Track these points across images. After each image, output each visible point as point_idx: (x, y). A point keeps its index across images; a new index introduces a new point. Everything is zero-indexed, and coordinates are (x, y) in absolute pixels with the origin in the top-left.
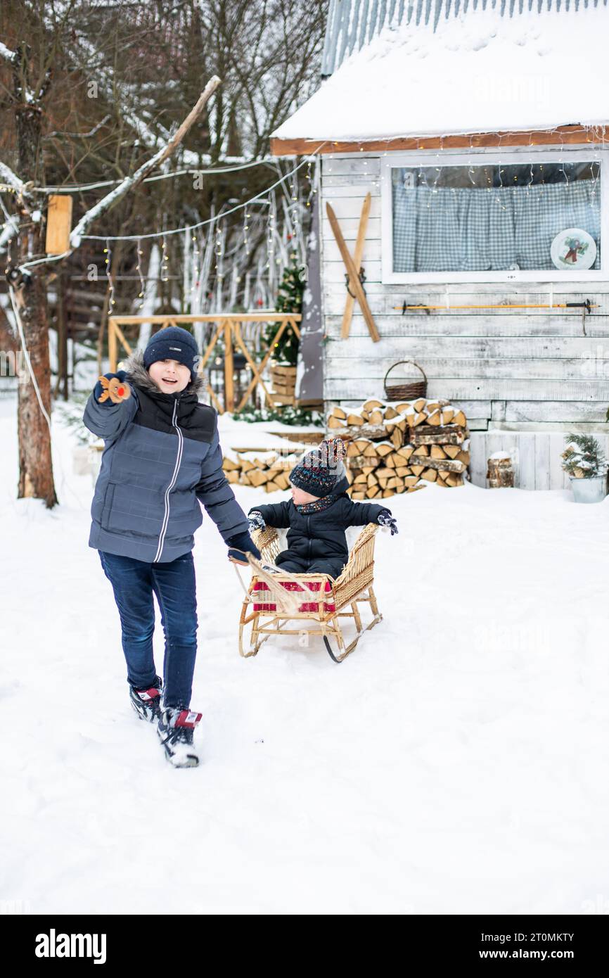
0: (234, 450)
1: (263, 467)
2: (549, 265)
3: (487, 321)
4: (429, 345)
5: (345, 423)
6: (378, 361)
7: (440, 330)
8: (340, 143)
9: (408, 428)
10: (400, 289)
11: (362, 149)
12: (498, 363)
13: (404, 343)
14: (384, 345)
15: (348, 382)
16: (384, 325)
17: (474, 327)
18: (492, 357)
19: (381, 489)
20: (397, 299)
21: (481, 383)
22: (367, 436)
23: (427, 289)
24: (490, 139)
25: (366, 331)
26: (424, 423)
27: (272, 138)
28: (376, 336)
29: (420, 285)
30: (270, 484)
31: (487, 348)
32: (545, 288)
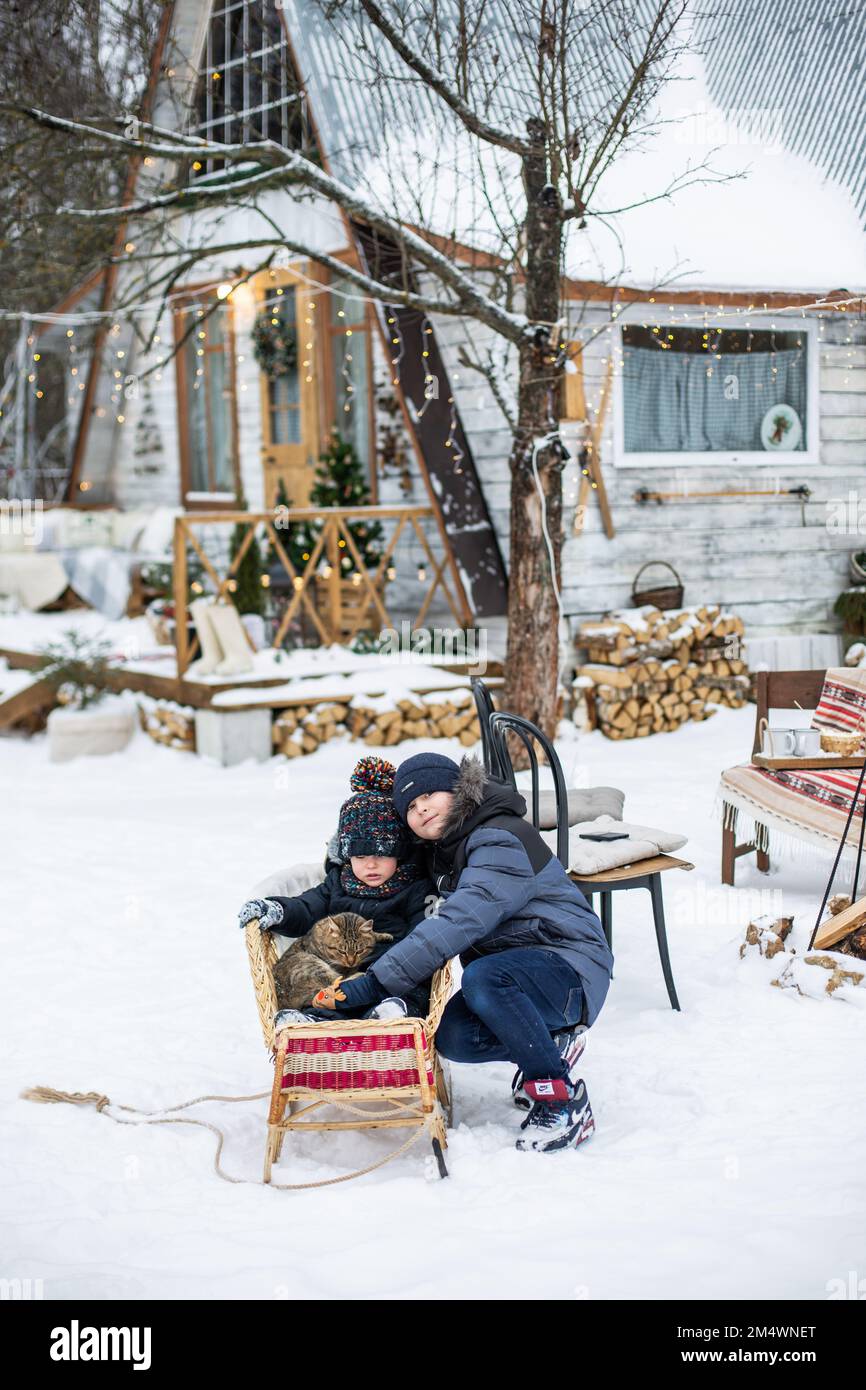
2: (756, 445)
3: (713, 511)
4: (659, 540)
5: (632, 641)
6: (609, 563)
7: (670, 523)
9: (696, 641)
10: (631, 474)
12: (722, 560)
13: (635, 540)
14: (620, 542)
15: (581, 592)
16: (618, 518)
17: (700, 518)
18: (717, 552)
19: (666, 719)
20: (630, 485)
21: (707, 584)
22: (653, 655)
23: (657, 474)
25: (598, 526)
26: (710, 635)
28: (608, 531)
29: (651, 469)
31: (712, 543)
32: (765, 473)
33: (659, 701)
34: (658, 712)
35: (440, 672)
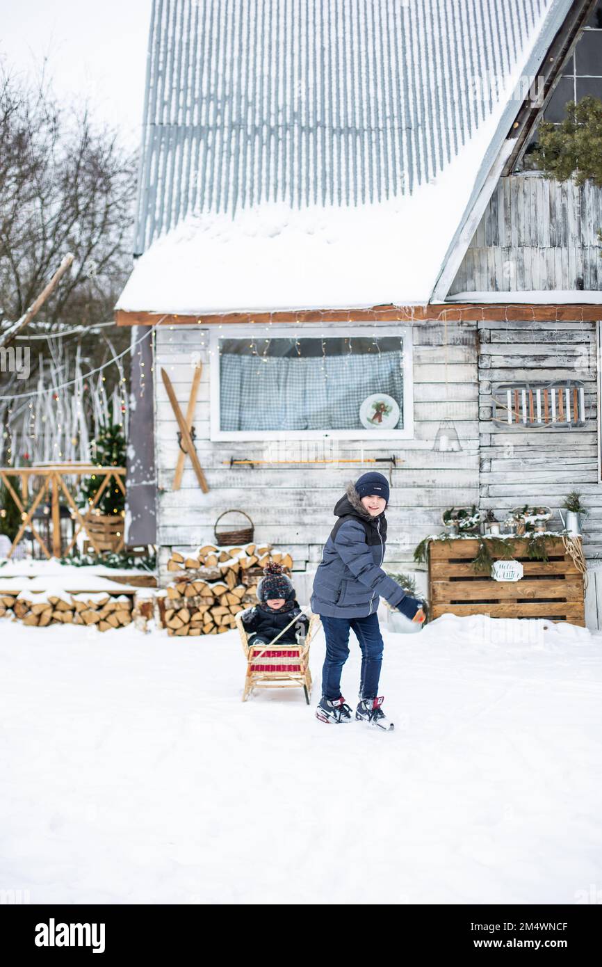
0: (68, 592)
1: (96, 607)
2: (358, 425)
3: (305, 474)
4: (253, 495)
5: (183, 566)
6: (207, 510)
7: (263, 482)
8: (179, 316)
9: (241, 570)
10: (226, 446)
11: (200, 322)
12: (315, 511)
13: (231, 494)
14: (213, 496)
15: (179, 529)
16: (212, 478)
17: (293, 480)
18: (310, 505)
19: (216, 625)
20: (225, 455)
21: (300, 529)
22: (202, 578)
23: (251, 446)
24: (313, 316)
25: (196, 483)
26: (256, 565)
27: (117, 310)
28: (205, 487)
29: (245, 442)
30: (103, 624)
31: (305, 498)
32: (356, 445)
33: (209, 611)
34: (208, 619)
35: (105, 581)
